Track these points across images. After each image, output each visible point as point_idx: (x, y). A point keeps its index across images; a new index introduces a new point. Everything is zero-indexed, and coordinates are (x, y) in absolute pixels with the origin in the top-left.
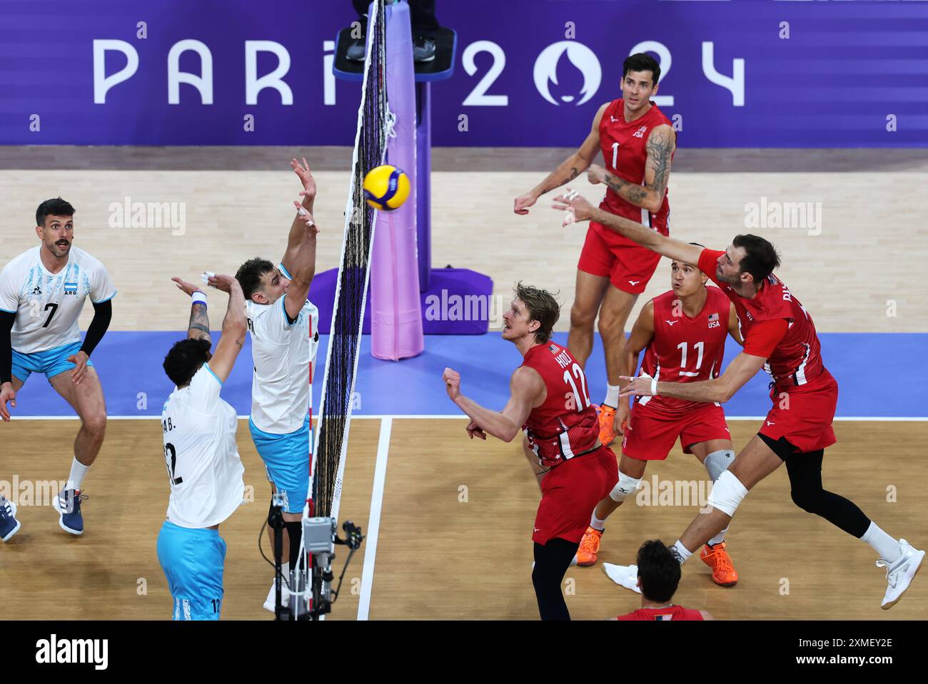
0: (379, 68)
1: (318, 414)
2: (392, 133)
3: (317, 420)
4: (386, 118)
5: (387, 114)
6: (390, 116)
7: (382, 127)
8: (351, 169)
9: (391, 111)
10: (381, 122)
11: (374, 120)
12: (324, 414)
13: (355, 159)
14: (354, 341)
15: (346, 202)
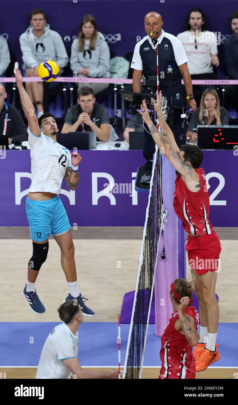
0: (158, 186)
1: (124, 365)
2: (166, 220)
3: (123, 368)
4: (162, 212)
5: (162, 210)
6: (164, 211)
7: (160, 217)
8: (142, 239)
9: (165, 208)
10: (159, 214)
11: (155, 213)
12: (128, 365)
13: (145, 234)
14: (145, 328)
15: (140, 256)
